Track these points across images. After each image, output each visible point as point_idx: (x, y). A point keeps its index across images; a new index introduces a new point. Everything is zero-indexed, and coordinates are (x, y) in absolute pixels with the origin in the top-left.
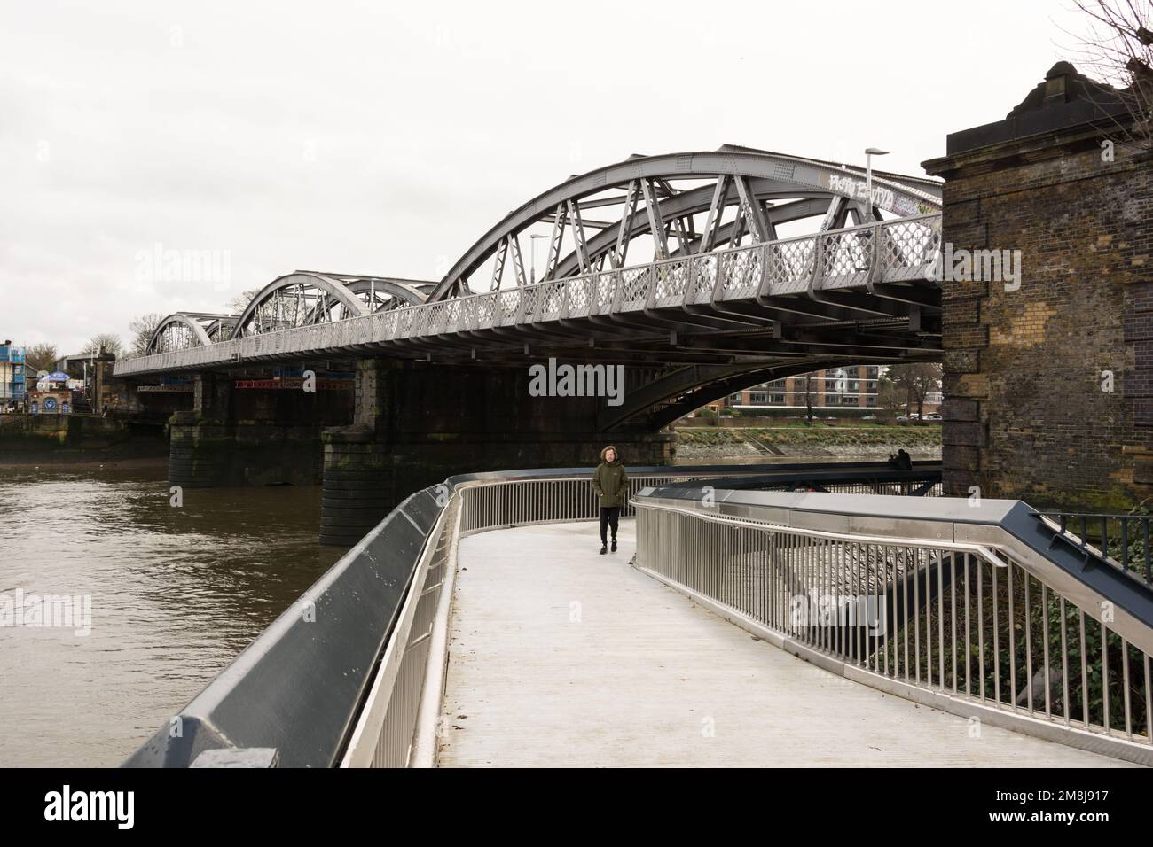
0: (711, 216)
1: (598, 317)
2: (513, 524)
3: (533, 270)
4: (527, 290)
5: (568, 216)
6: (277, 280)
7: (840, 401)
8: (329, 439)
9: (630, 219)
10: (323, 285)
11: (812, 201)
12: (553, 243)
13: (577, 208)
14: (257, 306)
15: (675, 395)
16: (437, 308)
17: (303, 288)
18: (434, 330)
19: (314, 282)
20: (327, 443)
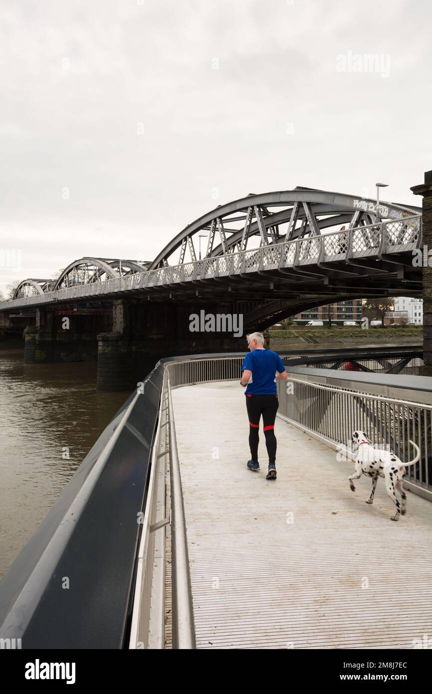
0: (290, 224)
1: (234, 275)
2: (194, 383)
3: (200, 253)
4: (197, 263)
5: (217, 226)
6: (75, 262)
7: (344, 317)
8: (101, 339)
9: (249, 227)
10: (97, 264)
11: (344, 215)
12: (209, 240)
13: (222, 222)
14: (65, 275)
15: (270, 314)
16: (152, 274)
17: (87, 266)
18: (151, 285)
19: (93, 262)
20: (100, 341)
